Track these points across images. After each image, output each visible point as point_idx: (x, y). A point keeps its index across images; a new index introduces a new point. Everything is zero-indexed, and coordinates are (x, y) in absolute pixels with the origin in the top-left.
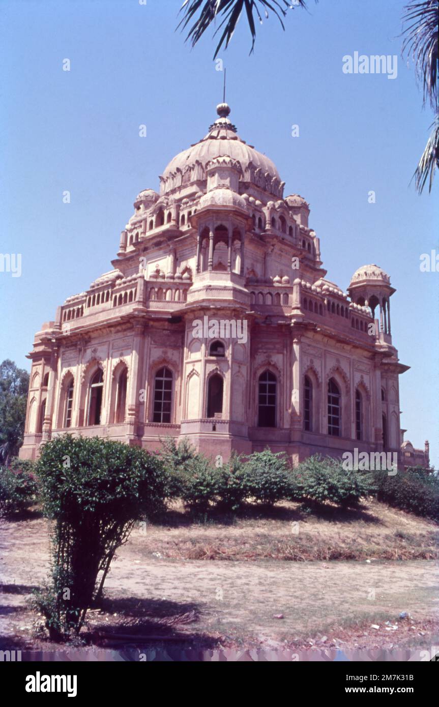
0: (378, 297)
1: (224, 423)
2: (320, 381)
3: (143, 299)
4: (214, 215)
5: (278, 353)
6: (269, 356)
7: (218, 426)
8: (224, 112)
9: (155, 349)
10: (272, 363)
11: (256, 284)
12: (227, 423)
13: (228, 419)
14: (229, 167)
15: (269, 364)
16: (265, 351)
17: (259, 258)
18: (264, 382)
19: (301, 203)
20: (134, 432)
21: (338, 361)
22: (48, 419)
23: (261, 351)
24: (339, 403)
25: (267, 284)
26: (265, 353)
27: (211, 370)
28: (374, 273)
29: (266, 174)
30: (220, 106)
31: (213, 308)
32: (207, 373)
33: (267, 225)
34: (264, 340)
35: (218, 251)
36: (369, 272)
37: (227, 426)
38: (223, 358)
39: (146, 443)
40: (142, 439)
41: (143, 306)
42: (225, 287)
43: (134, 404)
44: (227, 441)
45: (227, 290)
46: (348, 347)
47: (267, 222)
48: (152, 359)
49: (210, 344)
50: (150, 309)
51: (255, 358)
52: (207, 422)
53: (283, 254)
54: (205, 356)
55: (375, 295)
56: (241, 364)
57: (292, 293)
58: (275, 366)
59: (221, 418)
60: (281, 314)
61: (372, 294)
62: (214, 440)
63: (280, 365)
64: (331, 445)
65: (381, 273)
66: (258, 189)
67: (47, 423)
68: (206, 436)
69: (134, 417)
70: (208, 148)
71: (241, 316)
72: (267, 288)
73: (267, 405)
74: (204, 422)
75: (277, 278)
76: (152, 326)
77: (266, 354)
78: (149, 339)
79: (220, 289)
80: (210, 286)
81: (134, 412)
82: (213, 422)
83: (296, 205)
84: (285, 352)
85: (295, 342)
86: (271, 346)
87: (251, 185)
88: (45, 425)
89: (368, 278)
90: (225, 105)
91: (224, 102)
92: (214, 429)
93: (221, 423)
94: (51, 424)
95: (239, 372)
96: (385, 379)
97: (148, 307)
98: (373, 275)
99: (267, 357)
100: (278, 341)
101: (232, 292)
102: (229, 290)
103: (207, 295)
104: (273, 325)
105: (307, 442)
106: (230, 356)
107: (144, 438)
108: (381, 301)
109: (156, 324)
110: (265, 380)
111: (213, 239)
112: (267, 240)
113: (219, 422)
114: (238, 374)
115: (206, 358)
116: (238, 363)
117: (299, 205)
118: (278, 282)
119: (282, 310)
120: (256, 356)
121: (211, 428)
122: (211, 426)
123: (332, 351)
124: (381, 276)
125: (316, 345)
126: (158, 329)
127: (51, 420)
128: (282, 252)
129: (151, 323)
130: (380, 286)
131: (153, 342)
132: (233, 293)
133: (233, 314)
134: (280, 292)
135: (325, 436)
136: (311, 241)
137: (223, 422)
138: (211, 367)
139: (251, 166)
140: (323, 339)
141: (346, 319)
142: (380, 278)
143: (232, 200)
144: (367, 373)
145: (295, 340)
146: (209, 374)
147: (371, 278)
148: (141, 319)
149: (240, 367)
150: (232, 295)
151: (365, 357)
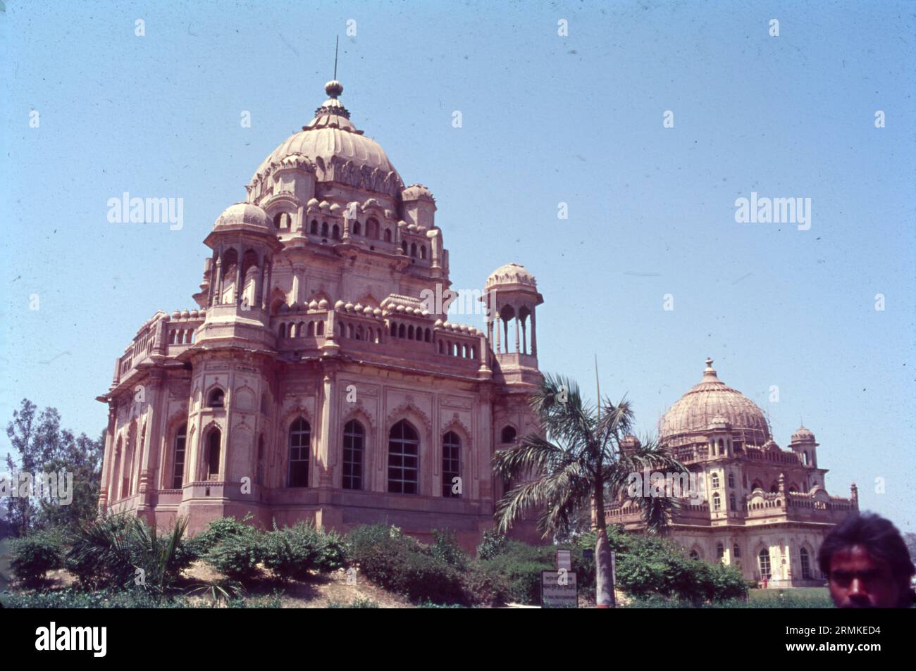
0: (514, 306)
1: (219, 485)
2: (374, 425)
3: (161, 344)
4: (223, 237)
5: (310, 395)
6: (299, 401)
7: (212, 489)
8: (334, 91)
9: (174, 403)
10: (302, 409)
11: (286, 313)
12: (221, 485)
13: (223, 480)
14: (294, 169)
15: (298, 409)
16: (293, 394)
17: (332, 275)
18: (296, 433)
19: (418, 195)
20: (146, 502)
21: (409, 398)
22: (103, 493)
23: (289, 394)
24: (418, 452)
25: (299, 312)
26: (294, 396)
27: (207, 424)
28: (507, 275)
29: (361, 167)
30: (328, 84)
31: (210, 351)
32: (203, 426)
33: (345, 233)
34: (294, 381)
35: (275, 274)
36: (501, 275)
37: (222, 488)
38: (220, 409)
39: (159, 513)
40: (156, 510)
41: (160, 353)
42: (227, 323)
43: (146, 469)
44: (219, 507)
45: (228, 326)
46: (428, 380)
47: (345, 229)
48: (170, 415)
49: (208, 394)
50: (169, 356)
51: (282, 404)
52: (200, 485)
53: (371, 266)
54: (202, 408)
55: (509, 303)
56: (246, 413)
57: (326, 320)
58: (305, 411)
59: (217, 479)
60: (314, 347)
61: (505, 303)
62: (205, 506)
63: (311, 410)
64: (391, 506)
65: (517, 275)
66: (345, 187)
67: (103, 497)
68: (198, 503)
69: (145, 484)
70: (290, 144)
71: (246, 356)
72: (299, 317)
73: (300, 460)
74: (197, 485)
75: (313, 303)
76: (171, 375)
77: (295, 399)
78: (168, 391)
79: (221, 327)
80: (211, 324)
81: (145, 478)
82: (206, 485)
83: (412, 199)
84: (317, 394)
85: (326, 381)
86: (301, 388)
87: (334, 184)
88: (101, 499)
89: (499, 283)
90: (335, 82)
91: (335, 79)
92: (208, 493)
93: (215, 485)
94: (106, 498)
95: (243, 423)
96: (517, 415)
97: (166, 354)
98: (505, 278)
99: (297, 401)
100: (309, 380)
101: (233, 328)
102: (231, 326)
103: (207, 334)
104: (302, 362)
105: (349, 503)
106: (228, 405)
107: (158, 508)
108: (517, 311)
109: (174, 373)
110: (298, 430)
111: (221, 267)
112: (340, 253)
113: (212, 485)
114: (241, 426)
115: (202, 410)
116: (241, 413)
117: (416, 198)
118: (313, 308)
119: (315, 342)
120: (283, 402)
121: (205, 492)
122: (203, 490)
123: (399, 386)
124: (516, 278)
125: (369, 382)
126: (177, 378)
127: (107, 494)
128: (370, 263)
129: (169, 372)
130: (514, 291)
131: (172, 395)
132: (235, 331)
133: (233, 355)
134: (314, 320)
135: (383, 494)
136: (427, 242)
137: (217, 485)
138: (208, 420)
139: (336, 160)
140: (379, 372)
141: (427, 344)
142: (515, 281)
143: (242, 218)
144: (467, 410)
145: (326, 378)
146: (205, 429)
147: (504, 283)
148: (156, 369)
149: (244, 417)
150: (233, 332)
151: (462, 389)
